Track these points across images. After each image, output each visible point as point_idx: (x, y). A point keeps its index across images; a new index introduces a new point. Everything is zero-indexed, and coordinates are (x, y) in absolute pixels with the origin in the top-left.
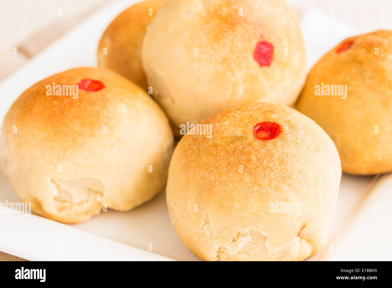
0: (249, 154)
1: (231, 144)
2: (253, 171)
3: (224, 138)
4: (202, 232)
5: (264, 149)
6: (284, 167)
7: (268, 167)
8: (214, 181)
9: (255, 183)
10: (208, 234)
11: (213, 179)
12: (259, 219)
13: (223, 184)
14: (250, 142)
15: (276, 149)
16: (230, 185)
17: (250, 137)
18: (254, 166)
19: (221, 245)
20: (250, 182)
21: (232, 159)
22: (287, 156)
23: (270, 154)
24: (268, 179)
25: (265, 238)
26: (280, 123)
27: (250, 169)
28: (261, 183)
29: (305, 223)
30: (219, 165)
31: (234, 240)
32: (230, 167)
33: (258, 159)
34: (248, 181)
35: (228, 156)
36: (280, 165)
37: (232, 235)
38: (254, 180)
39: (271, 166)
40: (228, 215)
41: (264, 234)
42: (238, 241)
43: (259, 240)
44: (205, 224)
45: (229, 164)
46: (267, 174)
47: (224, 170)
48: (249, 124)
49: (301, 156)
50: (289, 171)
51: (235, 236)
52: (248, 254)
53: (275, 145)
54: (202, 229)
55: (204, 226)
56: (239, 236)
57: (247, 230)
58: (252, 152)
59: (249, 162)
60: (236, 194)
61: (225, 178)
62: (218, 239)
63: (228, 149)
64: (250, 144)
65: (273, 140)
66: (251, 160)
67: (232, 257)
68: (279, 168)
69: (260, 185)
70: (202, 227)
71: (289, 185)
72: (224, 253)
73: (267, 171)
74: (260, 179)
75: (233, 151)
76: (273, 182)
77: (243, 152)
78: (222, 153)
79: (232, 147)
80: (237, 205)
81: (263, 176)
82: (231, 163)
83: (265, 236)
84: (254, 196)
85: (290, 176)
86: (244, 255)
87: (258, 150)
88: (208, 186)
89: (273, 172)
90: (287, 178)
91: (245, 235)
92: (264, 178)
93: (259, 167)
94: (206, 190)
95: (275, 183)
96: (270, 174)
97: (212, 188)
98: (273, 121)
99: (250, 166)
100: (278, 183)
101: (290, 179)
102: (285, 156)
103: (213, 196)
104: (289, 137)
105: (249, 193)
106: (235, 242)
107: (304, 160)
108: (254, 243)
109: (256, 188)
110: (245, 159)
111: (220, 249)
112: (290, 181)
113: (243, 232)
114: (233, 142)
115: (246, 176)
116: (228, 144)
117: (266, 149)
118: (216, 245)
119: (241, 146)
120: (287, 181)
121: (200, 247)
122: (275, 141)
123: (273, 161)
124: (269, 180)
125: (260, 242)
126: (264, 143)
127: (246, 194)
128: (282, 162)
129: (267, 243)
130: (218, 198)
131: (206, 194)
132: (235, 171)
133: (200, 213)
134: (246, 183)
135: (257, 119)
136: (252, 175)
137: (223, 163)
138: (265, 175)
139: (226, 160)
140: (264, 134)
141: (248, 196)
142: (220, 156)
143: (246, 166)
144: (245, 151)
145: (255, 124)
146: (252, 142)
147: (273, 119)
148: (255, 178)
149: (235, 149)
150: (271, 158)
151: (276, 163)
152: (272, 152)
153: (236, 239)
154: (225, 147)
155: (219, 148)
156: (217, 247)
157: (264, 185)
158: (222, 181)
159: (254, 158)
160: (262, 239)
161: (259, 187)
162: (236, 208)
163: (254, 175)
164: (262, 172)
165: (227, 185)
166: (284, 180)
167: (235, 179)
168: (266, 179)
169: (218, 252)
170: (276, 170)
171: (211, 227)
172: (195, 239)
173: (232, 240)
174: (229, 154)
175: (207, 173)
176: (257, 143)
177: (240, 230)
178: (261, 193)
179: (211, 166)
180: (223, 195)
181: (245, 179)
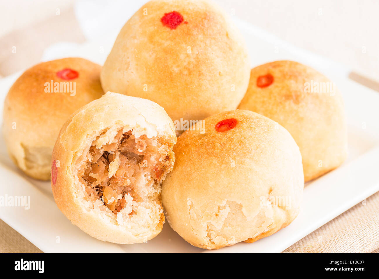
0: (214, 143)
1: (199, 140)
2: (219, 154)
3: (193, 138)
4: (190, 216)
5: (225, 137)
6: (243, 145)
7: (231, 149)
8: (190, 171)
9: (222, 162)
10: (195, 215)
11: (189, 169)
12: (231, 190)
13: (197, 171)
14: (214, 135)
15: (235, 135)
16: (203, 169)
17: (214, 132)
18: (219, 151)
19: (208, 223)
20: (218, 163)
21: (201, 150)
22: (245, 138)
23: (230, 140)
24: (231, 157)
25: (241, 206)
26: (236, 118)
27: (216, 153)
28: (227, 161)
29: (271, 187)
30: (192, 158)
31: (217, 215)
32: (200, 156)
33: (221, 145)
34: (216, 162)
35: (198, 149)
36: (240, 145)
37: (214, 210)
38: (220, 160)
39: (233, 147)
40: (206, 194)
41: (239, 202)
42: (220, 214)
43: (237, 210)
44: (191, 208)
45: (199, 155)
46: (230, 153)
47: (197, 160)
48: (212, 125)
49: (257, 136)
50: (248, 148)
51: (216, 210)
52: (232, 226)
53: (233, 132)
54: (189, 213)
55: (191, 211)
56: (220, 210)
57: (224, 203)
58: (216, 141)
59: (214, 149)
60: (209, 175)
61: (199, 166)
62: (204, 218)
63: (197, 144)
64: (213, 137)
65: (232, 130)
66: (216, 147)
67: (220, 232)
68: (239, 147)
69: (226, 163)
70: (189, 212)
71: (250, 158)
72: (213, 230)
73: (230, 151)
74: (225, 158)
75: (201, 144)
76: (236, 158)
77: (209, 143)
78: (192, 149)
79: (200, 142)
80: (211, 184)
81: (227, 156)
82: (201, 153)
83: (239, 204)
84: (223, 172)
85: (249, 151)
86: (228, 227)
87: (220, 139)
88: (187, 177)
89: (235, 151)
90: (247, 153)
91: (224, 208)
92: (228, 157)
93: (223, 150)
94: (185, 180)
95: (238, 159)
96: (233, 153)
97: (190, 177)
98: (231, 118)
99: (216, 151)
100: (240, 158)
101: (250, 154)
102: (243, 138)
103: (192, 182)
104: (244, 125)
105: (219, 171)
106: (218, 217)
107: (260, 139)
108: (233, 214)
109: (223, 166)
110: (211, 147)
111: (208, 227)
112: (250, 155)
113: (221, 205)
114: (200, 139)
115: (214, 159)
116: (196, 141)
117: (227, 136)
118: (204, 224)
119: (207, 140)
120: (248, 155)
121: (193, 231)
122: (233, 130)
123: (233, 143)
124: (233, 158)
125: (238, 211)
126: (225, 133)
127: (216, 172)
128: (241, 143)
129: (244, 210)
130: (196, 182)
131: (186, 183)
132: (205, 159)
133: (185, 200)
134: (215, 164)
135: (217, 120)
136: (218, 158)
137: (194, 155)
138: (229, 155)
139: (196, 152)
140: (224, 128)
141: (219, 174)
142: (191, 151)
143: (213, 152)
144: (210, 142)
145: (216, 123)
146: (216, 135)
147: (230, 117)
148: (222, 158)
149: (203, 142)
150: (232, 141)
151: (236, 144)
152: (232, 137)
153: (218, 214)
154: (194, 144)
155: (190, 146)
156: (205, 225)
157: (229, 162)
158: (196, 169)
159: (218, 145)
160: (239, 208)
161: (226, 164)
162: (211, 185)
163: (220, 157)
164: (226, 153)
165: (201, 171)
166: (245, 155)
167: (206, 164)
168: (230, 157)
169: (207, 231)
170: (237, 149)
171: (196, 209)
172: (187, 225)
173: (215, 216)
174: (198, 148)
175: (184, 167)
176: (219, 135)
177: (219, 205)
178: (228, 168)
179: (186, 161)
180: (199, 179)
181: (214, 161)
